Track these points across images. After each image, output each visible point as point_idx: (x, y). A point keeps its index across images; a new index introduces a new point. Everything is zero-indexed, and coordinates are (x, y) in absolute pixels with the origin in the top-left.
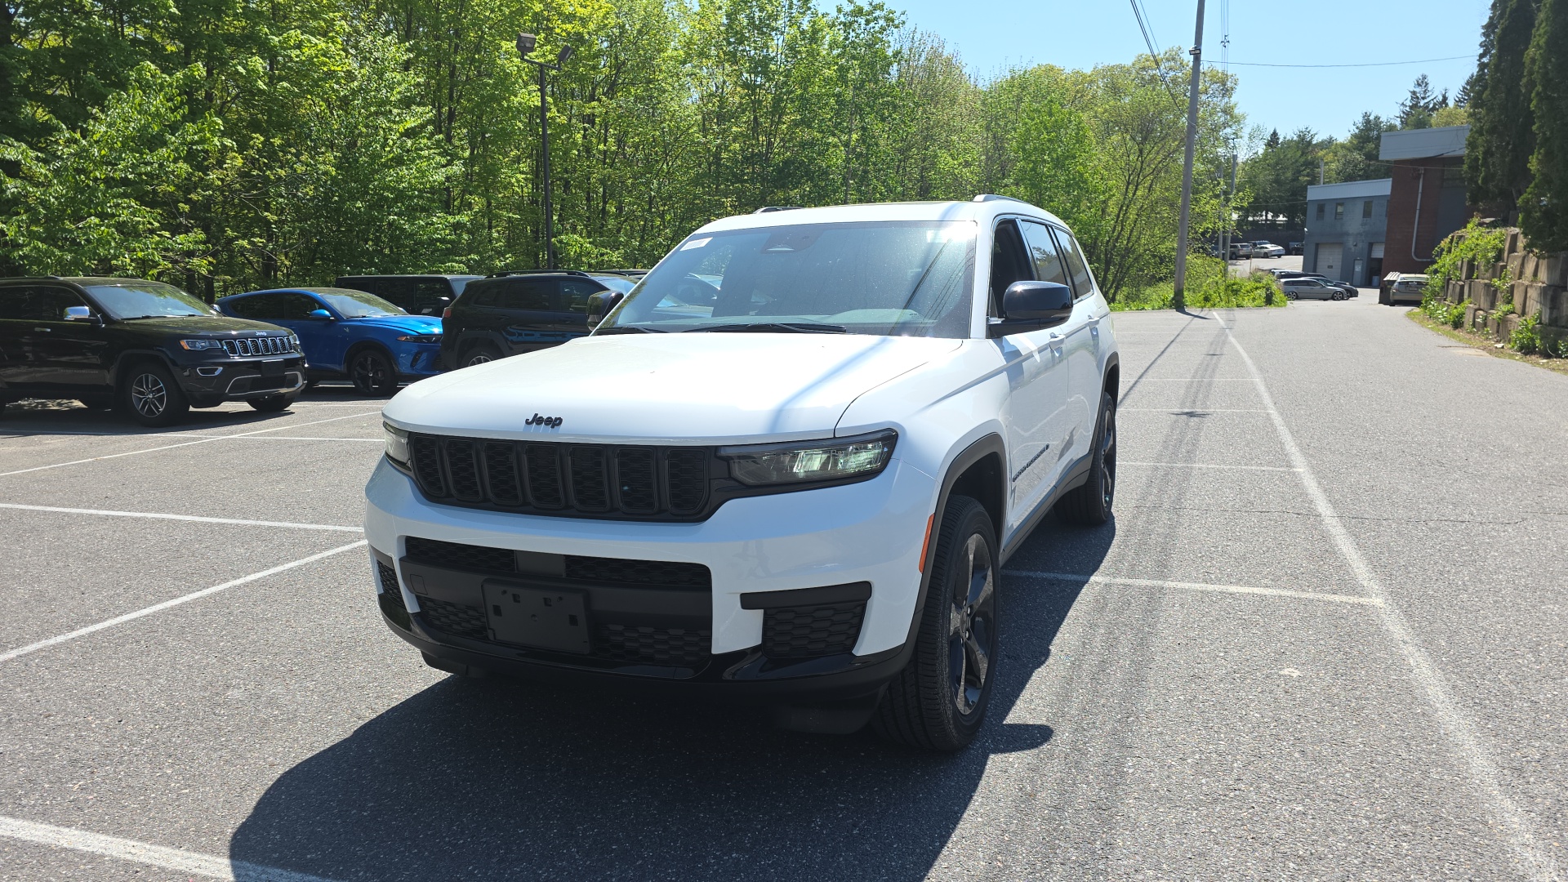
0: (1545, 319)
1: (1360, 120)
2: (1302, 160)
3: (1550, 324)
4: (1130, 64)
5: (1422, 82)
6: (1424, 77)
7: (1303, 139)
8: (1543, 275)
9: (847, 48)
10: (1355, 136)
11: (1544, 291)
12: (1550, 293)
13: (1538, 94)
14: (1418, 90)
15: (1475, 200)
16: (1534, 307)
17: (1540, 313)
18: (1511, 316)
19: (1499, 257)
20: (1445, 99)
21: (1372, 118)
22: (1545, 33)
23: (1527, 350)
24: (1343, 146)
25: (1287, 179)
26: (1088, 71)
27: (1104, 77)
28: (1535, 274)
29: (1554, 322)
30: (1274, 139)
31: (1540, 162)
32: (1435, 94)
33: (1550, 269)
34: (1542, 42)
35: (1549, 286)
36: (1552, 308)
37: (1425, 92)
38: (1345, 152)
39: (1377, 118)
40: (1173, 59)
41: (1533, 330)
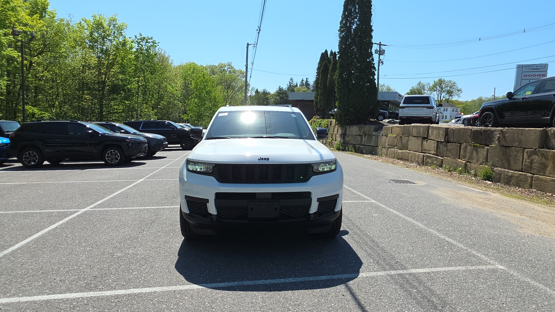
0: (342, 142)
1: (278, 88)
2: (265, 98)
3: (343, 143)
4: (217, 65)
5: (291, 79)
6: (292, 78)
7: (264, 92)
8: (340, 131)
9: (140, 51)
10: (277, 92)
11: (341, 135)
12: (343, 135)
13: (337, 87)
14: (290, 81)
15: (317, 112)
16: (339, 139)
17: (340, 141)
18: (333, 141)
19: (328, 127)
20: (297, 84)
21: (281, 88)
22: (338, 72)
23: (339, 149)
24: (274, 95)
25: (261, 102)
26: (205, 66)
27: (210, 68)
28: (338, 131)
29: (344, 142)
30: (257, 92)
31: (338, 104)
32: (295, 83)
33: (342, 130)
34: (337, 75)
35: (341, 134)
36: (343, 139)
37: (292, 82)
38: (275, 96)
39: (282, 88)
40: (229, 65)
41: (339, 144)
